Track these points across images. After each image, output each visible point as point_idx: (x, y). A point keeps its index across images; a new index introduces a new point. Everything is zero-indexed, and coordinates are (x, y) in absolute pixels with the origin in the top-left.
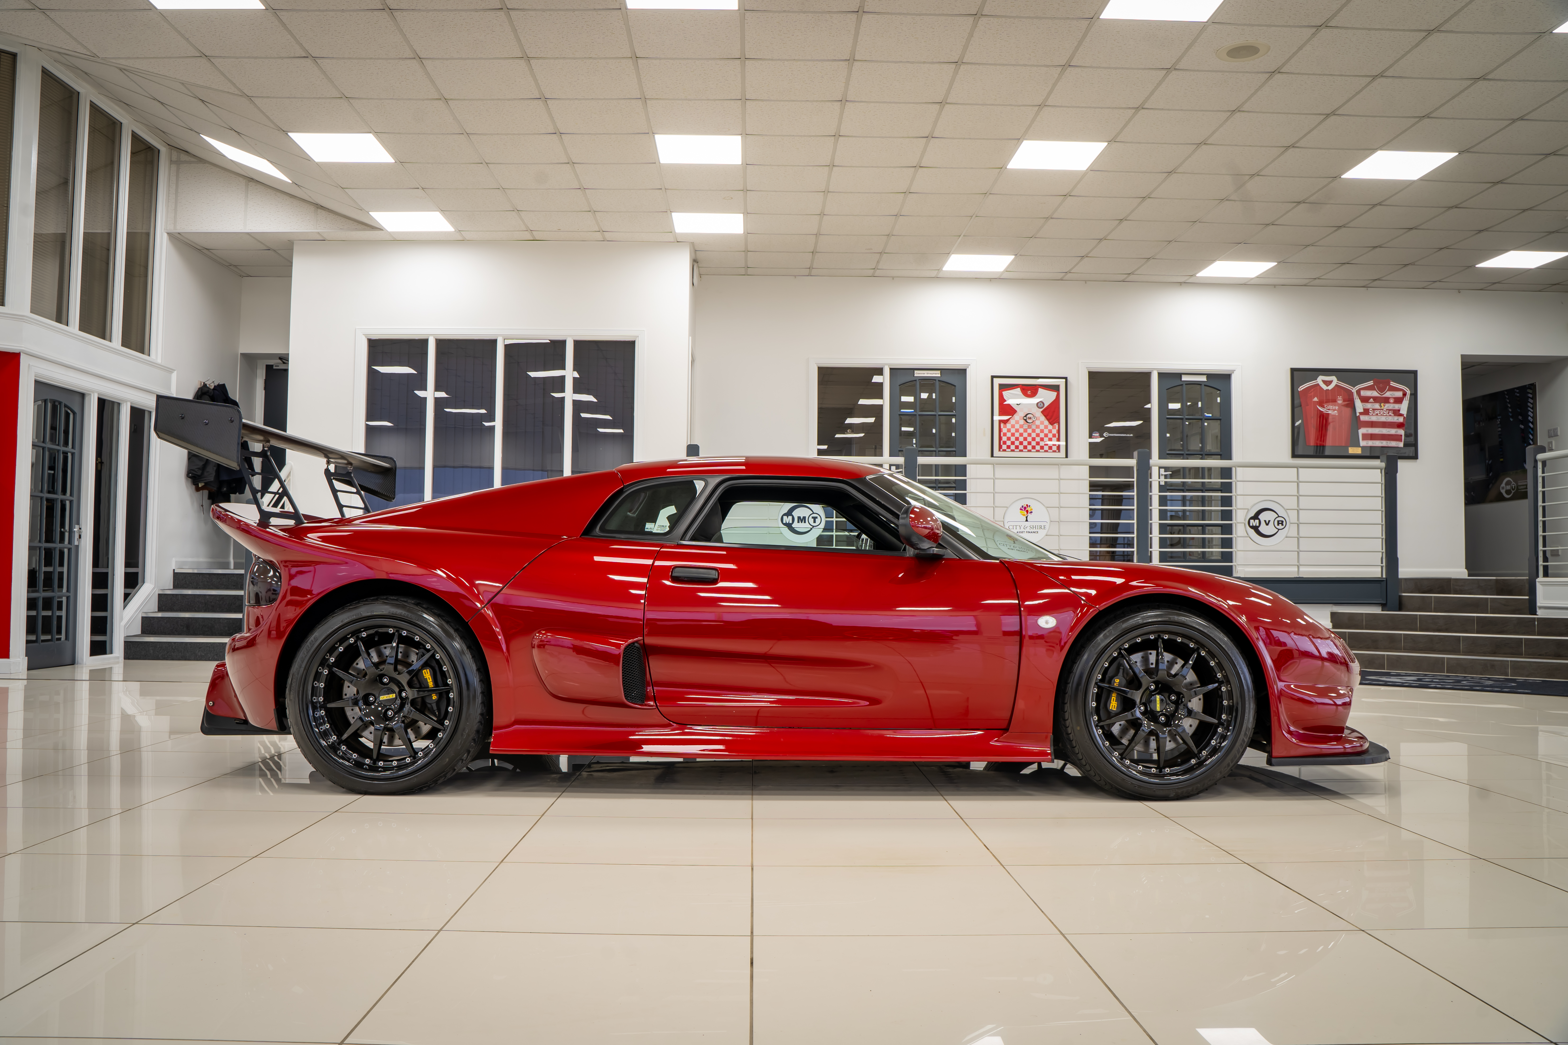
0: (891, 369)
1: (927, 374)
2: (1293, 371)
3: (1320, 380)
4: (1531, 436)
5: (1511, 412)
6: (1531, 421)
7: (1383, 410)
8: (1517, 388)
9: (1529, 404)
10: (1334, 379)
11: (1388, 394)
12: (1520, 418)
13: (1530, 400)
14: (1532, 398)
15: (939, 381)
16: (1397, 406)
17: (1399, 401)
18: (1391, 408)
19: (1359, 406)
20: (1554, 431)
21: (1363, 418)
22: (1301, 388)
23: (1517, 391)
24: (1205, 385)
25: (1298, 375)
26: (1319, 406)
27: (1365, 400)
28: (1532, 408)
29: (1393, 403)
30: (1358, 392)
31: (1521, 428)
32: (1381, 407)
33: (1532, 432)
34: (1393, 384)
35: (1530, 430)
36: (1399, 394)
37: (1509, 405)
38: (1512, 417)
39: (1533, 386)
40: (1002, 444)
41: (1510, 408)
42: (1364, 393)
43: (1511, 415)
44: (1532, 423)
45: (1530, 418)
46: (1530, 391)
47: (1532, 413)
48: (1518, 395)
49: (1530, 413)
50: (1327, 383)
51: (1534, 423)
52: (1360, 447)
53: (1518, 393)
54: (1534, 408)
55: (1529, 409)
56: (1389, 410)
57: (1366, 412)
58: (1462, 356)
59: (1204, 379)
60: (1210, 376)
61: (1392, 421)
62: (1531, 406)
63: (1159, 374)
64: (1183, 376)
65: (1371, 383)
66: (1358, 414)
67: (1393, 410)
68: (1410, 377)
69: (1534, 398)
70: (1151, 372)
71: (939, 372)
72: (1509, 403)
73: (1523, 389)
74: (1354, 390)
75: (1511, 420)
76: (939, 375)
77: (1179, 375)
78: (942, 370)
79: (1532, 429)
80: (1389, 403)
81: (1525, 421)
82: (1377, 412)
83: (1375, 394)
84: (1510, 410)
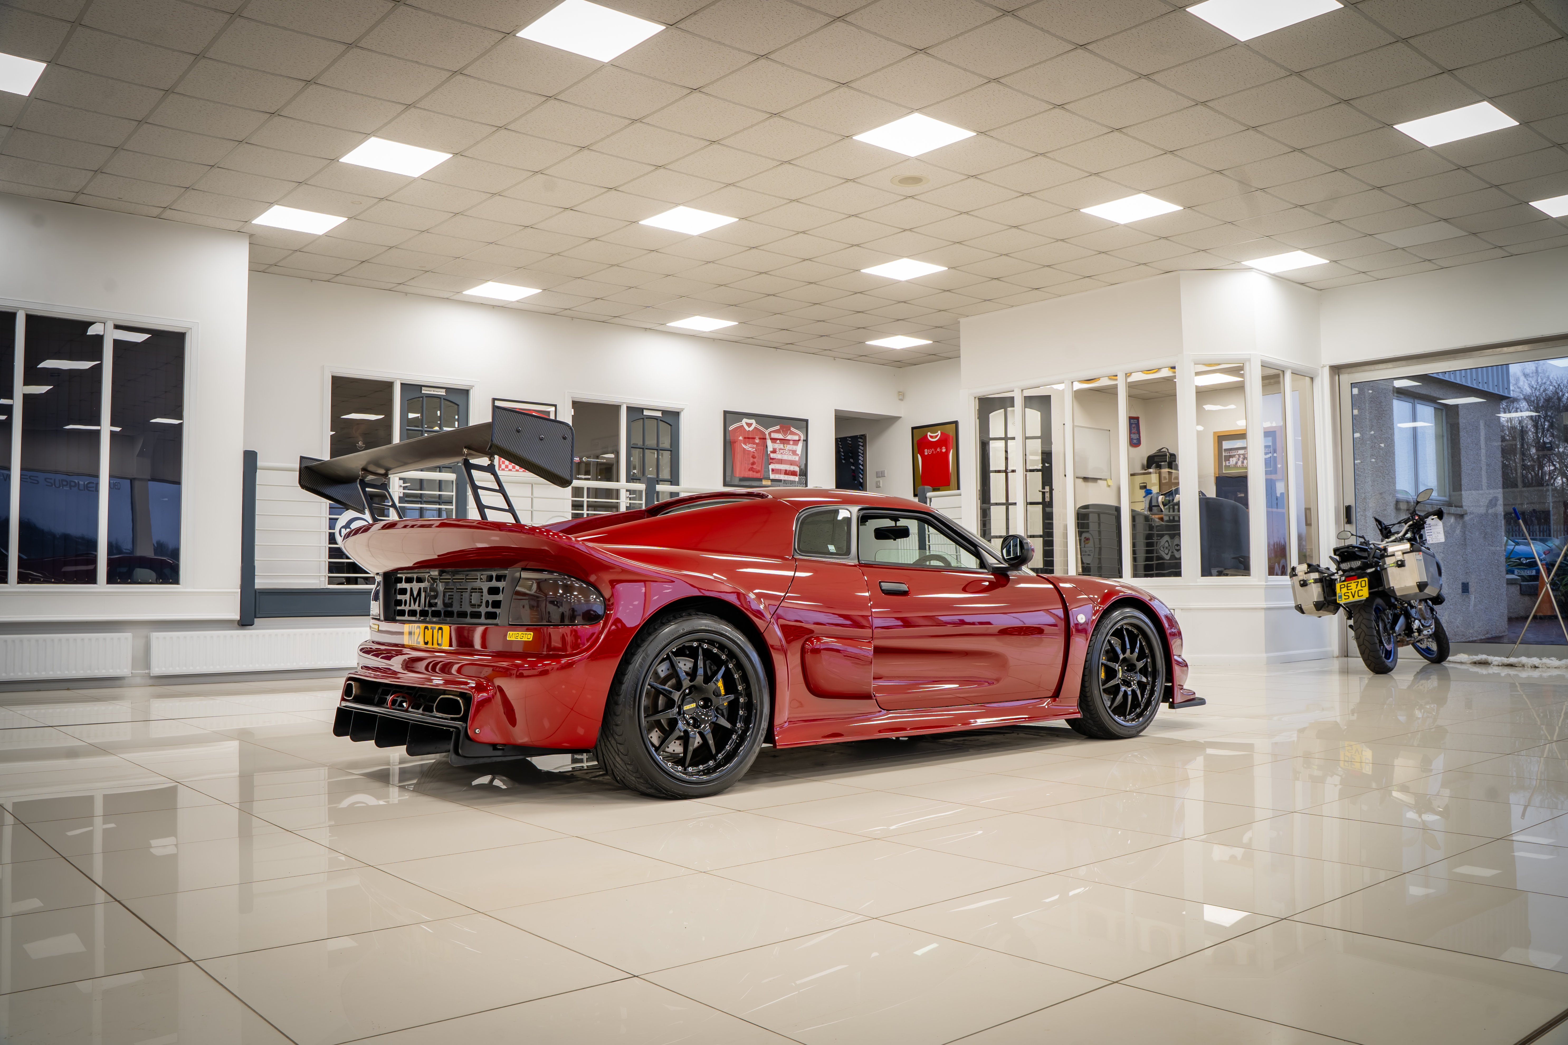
0: (401, 384)
1: (434, 391)
2: (726, 413)
3: (745, 421)
4: (861, 475)
5: (843, 456)
6: (862, 463)
7: (785, 450)
8: (850, 437)
9: (860, 450)
10: (753, 421)
11: (789, 437)
12: (852, 460)
13: (860, 447)
14: (862, 446)
15: (444, 399)
16: (794, 448)
17: (796, 442)
18: (790, 449)
19: (770, 446)
20: (882, 473)
21: (772, 456)
22: (731, 428)
23: (850, 439)
24: (660, 420)
25: (730, 417)
26: (743, 444)
27: (774, 440)
28: (863, 454)
29: (793, 445)
30: (770, 434)
31: (852, 469)
32: (784, 447)
33: (862, 473)
34: (792, 429)
35: (860, 471)
36: (796, 438)
37: (842, 450)
38: (844, 459)
39: (863, 437)
40: (501, 463)
41: (843, 452)
42: (774, 435)
43: (843, 458)
44: (862, 465)
45: (860, 461)
46: (861, 440)
47: (863, 457)
48: (850, 442)
49: (860, 458)
50: (749, 425)
51: (864, 465)
52: (770, 479)
53: (850, 441)
54: (864, 454)
55: (860, 454)
56: (790, 450)
57: (774, 451)
58: (836, 410)
59: (659, 414)
60: (664, 412)
61: (791, 459)
62: (862, 452)
63: (628, 407)
64: (645, 411)
65: (778, 427)
66: (769, 453)
67: (792, 451)
68: (803, 424)
69: (864, 446)
70: (620, 406)
71: (444, 390)
72: (842, 448)
73: (855, 438)
74: (767, 432)
75: (843, 461)
76: (444, 394)
77: (641, 410)
78: (448, 390)
79: (862, 470)
80: (790, 444)
81: (856, 463)
82: (782, 451)
83: (780, 436)
84: (843, 454)
